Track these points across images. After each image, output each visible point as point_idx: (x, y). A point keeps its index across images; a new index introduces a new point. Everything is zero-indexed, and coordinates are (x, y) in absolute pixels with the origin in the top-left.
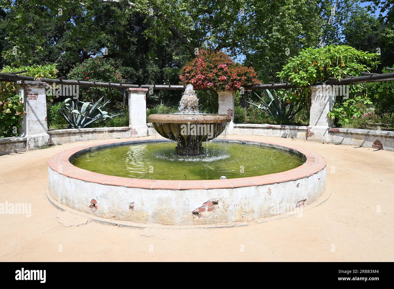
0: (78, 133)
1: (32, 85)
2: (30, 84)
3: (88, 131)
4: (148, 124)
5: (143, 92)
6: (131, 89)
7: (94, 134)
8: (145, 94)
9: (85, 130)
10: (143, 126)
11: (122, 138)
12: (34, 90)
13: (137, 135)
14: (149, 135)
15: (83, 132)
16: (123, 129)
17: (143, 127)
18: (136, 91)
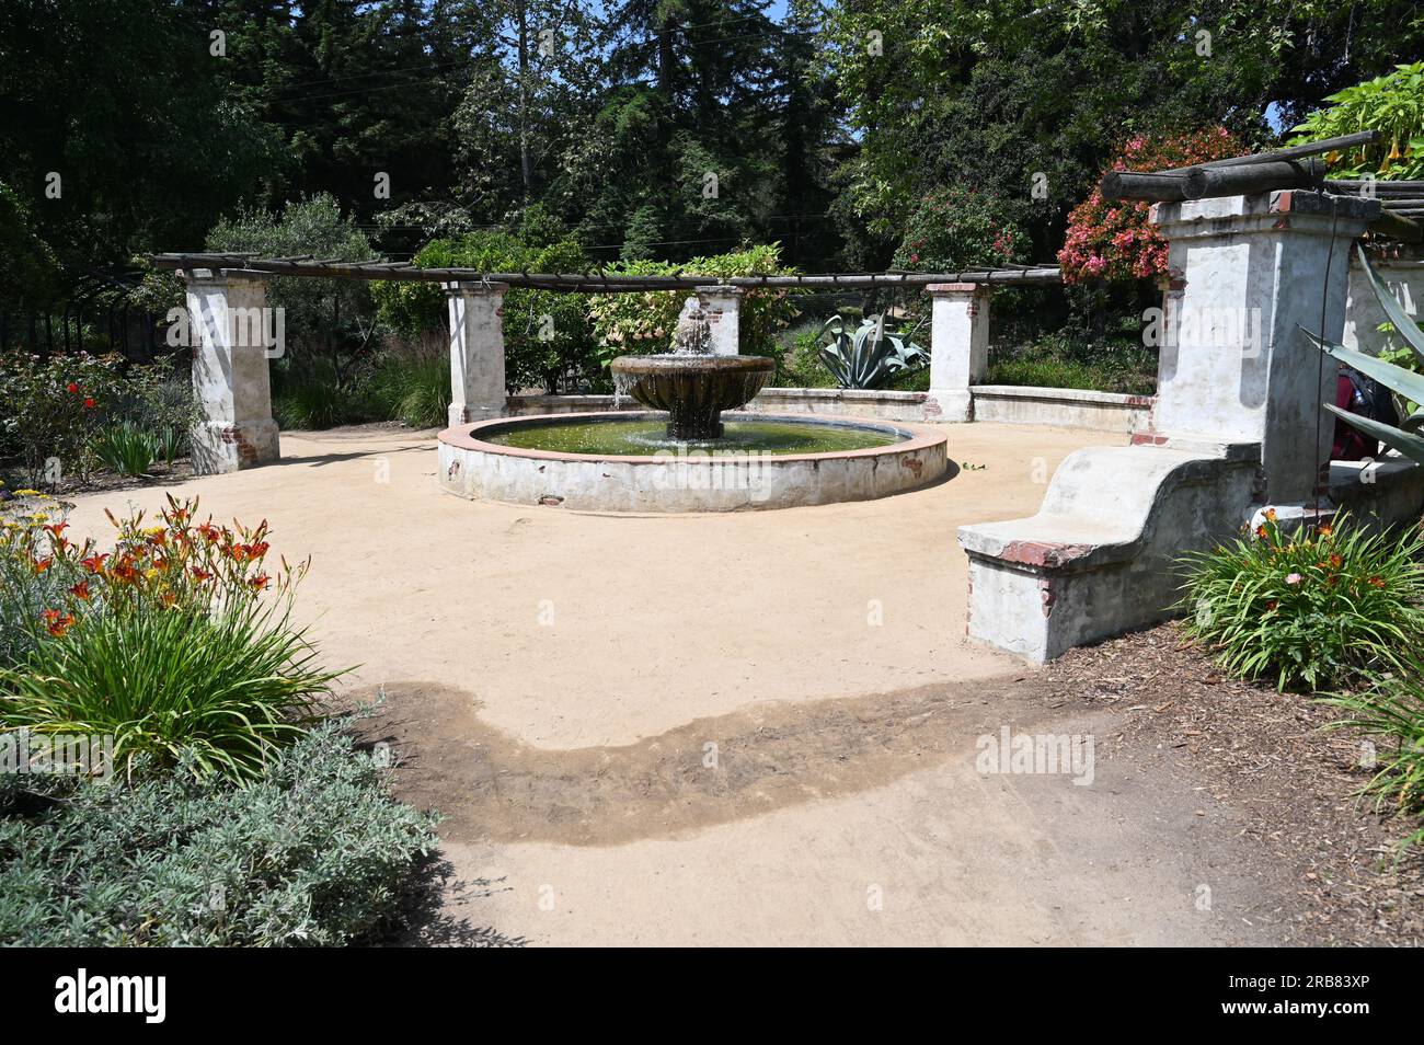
0: (804, 398)
1: (710, 294)
2: (705, 292)
3: (824, 395)
4: (974, 387)
5: (963, 294)
6: (930, 287)
7: (840, 404)
8: (971, 299)
9: (817, 393)
10: (959, 392)
11: (906, 421)
12: (715, 303)
13: (938, 418)
14: (978, 421)
15: (813, 398)
16: (908, 396)
17: (959, 396)
18: (943, 292)
